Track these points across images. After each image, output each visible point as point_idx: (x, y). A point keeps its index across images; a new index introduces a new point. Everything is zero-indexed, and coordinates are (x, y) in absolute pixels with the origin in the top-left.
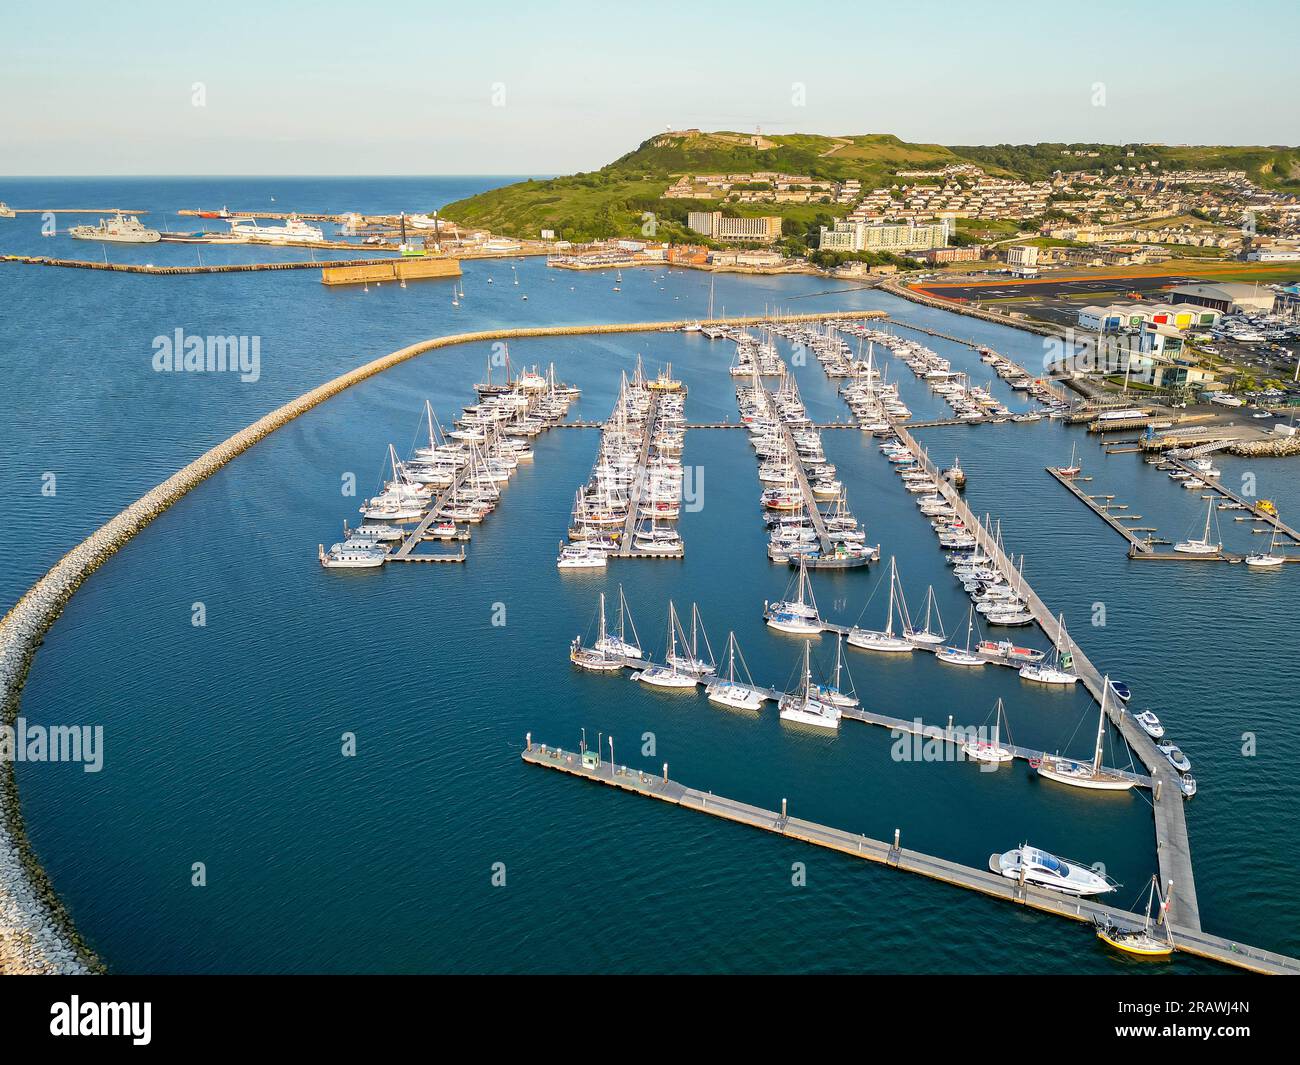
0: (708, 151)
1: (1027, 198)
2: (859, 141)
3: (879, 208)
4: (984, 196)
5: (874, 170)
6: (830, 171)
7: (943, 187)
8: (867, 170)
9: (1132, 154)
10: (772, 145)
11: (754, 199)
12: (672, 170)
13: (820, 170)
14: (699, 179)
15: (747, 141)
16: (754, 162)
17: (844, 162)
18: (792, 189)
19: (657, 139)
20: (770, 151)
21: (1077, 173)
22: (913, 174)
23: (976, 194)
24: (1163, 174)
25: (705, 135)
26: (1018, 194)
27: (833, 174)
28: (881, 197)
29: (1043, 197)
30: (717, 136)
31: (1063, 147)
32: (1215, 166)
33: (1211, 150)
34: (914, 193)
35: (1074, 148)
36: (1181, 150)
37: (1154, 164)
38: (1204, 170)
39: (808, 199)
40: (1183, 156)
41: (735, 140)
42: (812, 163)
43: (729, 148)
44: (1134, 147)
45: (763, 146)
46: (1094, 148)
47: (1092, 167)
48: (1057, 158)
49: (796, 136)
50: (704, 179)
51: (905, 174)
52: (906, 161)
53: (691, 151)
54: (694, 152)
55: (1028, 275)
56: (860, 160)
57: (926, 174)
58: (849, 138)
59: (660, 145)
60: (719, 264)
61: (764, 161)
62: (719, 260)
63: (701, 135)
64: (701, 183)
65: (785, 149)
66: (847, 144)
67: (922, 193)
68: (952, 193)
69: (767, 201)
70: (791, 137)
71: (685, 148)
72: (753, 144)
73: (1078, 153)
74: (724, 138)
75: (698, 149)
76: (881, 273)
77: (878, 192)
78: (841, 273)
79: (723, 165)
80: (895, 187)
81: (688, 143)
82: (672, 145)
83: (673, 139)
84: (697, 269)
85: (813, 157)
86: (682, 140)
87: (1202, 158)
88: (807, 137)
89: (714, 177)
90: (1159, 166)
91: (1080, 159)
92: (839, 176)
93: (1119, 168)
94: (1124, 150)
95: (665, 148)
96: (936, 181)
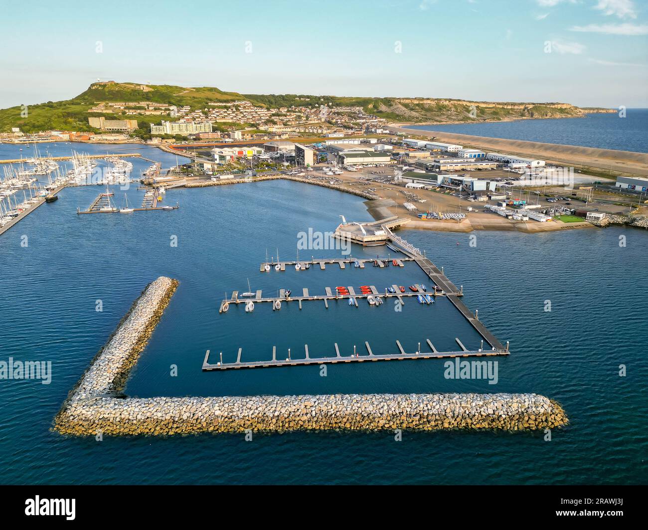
0: (118, 92)
1: (262, 115)
2: (198, 90)
3: (193, 118)
4: (244, 114)
5: (199, 102)
6: (177, 102)
7: (228, 110)
8: (195, 102)
9: (323, 100)
10: (151, 89)
11: (134, 113)
12: (98, 100)
13: (172, 101)
14: (110, 104)
15: (138, 87)
16: (141, 97)
17: (185, 98)
18: (155, 109)
19: (92, 85)
20: (149, 92)
21: (301, 107)
22: (216, 104)
23: (241, 113)
24: (333, 108)
25: (117, 84)
26: (259, 113)
27: (178, 103)
28: (198, 113)
29: (269, 115)
30: (125, 85)
31: (296, 96)
32: (353, 105)
33: (351, 98)
34: (214, 112)
35: (300, 97)
36: (341, 99)
37: (330, 104)
38: (349, 106)
39: (161, 113)
40: (342, 101)
41: (133, 86)
42: (169, 98)
43: (129, 90)
44: (323, 97)
45: (146, 90)
46: (308, 97)
47: (307, 105)
48: (292, 101)
49: (165, 86)
50: (112, 104)
51: (212, 104)
52: (217, 99)
53: (109, 91)
54: (111, 92)
55: (228, 142)
56: (194, 97)
57: (223, 104)
58: (194, 88)
59: (94, 88)
60: (94, 140)
61: (147, 97)
62: (94, 138)
63: (115, 84)
64: (111, 106)
65: (157, 92)
66: (192, 91)
67: (217, 112)
68: (231, 112)
69: (140, 114)
70: (162, 86)
71: (106, 89)
72: (142, 89)
73: (302, 99)
74: (127, 85)
75: (112, 91)
76: (166, 142)
77: (197, 111)
78: (149, 142)
79: (125, 98)
80: (206, 109)
81: (108, 87)
82: (100, 88)
83: (100, 85)
84: (82, 142)
85: (170, 95)
86: (104, 86)
87: (348, 102)
88: (171, 87)
89: (119, 104)
90: (333, 105)
91: (302, 101)
92: (181, 104)
93: (317, 105)
94: (319, 98)
95: (96, 89)
96: (226, 107)
